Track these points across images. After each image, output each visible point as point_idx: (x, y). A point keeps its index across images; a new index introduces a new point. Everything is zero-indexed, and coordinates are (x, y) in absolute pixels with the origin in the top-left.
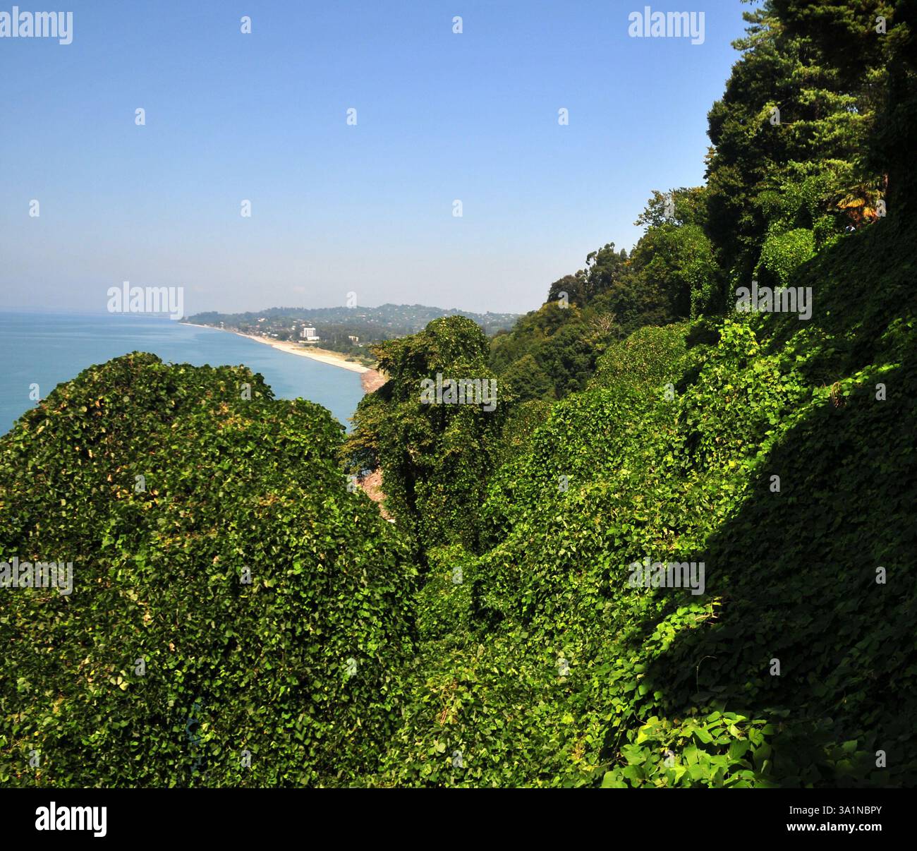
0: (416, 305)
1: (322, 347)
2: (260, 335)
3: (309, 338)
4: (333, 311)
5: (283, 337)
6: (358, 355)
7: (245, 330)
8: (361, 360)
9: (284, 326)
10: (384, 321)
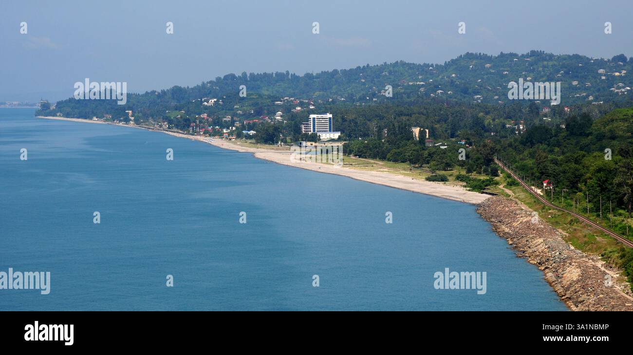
0: (533, 53)
1: (360, 154)
2: (219, 134)
3: (324, 136)
4: (352, 75)
5: (269, 137)
6: (448, 166)
7: (184, 125)
8: (459, 178)
9: (259, 113)
10: (465, 91)
